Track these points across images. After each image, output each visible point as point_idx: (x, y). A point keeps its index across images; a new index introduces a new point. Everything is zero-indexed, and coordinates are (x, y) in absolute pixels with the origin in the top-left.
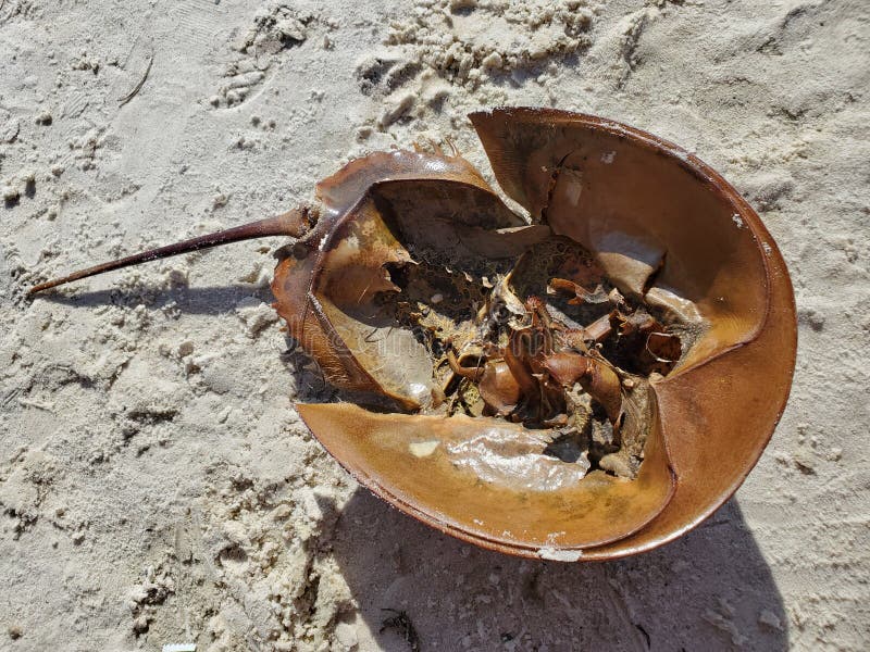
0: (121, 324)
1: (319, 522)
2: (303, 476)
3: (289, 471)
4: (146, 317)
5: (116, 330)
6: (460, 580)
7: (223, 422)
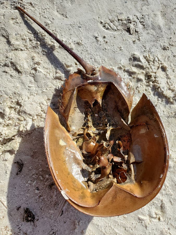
0: (30, 40)
1: (27, 130)
2: (33, 117)
3: (31, 113)
4: (37, 46)
5: (28, 40)
6: (41, 170)
7: (29, 87)
